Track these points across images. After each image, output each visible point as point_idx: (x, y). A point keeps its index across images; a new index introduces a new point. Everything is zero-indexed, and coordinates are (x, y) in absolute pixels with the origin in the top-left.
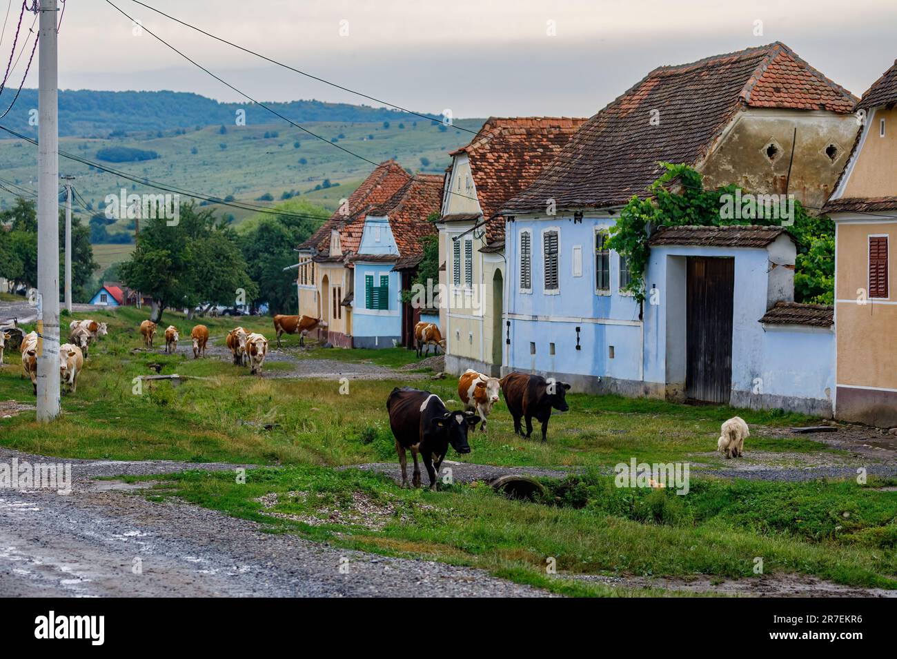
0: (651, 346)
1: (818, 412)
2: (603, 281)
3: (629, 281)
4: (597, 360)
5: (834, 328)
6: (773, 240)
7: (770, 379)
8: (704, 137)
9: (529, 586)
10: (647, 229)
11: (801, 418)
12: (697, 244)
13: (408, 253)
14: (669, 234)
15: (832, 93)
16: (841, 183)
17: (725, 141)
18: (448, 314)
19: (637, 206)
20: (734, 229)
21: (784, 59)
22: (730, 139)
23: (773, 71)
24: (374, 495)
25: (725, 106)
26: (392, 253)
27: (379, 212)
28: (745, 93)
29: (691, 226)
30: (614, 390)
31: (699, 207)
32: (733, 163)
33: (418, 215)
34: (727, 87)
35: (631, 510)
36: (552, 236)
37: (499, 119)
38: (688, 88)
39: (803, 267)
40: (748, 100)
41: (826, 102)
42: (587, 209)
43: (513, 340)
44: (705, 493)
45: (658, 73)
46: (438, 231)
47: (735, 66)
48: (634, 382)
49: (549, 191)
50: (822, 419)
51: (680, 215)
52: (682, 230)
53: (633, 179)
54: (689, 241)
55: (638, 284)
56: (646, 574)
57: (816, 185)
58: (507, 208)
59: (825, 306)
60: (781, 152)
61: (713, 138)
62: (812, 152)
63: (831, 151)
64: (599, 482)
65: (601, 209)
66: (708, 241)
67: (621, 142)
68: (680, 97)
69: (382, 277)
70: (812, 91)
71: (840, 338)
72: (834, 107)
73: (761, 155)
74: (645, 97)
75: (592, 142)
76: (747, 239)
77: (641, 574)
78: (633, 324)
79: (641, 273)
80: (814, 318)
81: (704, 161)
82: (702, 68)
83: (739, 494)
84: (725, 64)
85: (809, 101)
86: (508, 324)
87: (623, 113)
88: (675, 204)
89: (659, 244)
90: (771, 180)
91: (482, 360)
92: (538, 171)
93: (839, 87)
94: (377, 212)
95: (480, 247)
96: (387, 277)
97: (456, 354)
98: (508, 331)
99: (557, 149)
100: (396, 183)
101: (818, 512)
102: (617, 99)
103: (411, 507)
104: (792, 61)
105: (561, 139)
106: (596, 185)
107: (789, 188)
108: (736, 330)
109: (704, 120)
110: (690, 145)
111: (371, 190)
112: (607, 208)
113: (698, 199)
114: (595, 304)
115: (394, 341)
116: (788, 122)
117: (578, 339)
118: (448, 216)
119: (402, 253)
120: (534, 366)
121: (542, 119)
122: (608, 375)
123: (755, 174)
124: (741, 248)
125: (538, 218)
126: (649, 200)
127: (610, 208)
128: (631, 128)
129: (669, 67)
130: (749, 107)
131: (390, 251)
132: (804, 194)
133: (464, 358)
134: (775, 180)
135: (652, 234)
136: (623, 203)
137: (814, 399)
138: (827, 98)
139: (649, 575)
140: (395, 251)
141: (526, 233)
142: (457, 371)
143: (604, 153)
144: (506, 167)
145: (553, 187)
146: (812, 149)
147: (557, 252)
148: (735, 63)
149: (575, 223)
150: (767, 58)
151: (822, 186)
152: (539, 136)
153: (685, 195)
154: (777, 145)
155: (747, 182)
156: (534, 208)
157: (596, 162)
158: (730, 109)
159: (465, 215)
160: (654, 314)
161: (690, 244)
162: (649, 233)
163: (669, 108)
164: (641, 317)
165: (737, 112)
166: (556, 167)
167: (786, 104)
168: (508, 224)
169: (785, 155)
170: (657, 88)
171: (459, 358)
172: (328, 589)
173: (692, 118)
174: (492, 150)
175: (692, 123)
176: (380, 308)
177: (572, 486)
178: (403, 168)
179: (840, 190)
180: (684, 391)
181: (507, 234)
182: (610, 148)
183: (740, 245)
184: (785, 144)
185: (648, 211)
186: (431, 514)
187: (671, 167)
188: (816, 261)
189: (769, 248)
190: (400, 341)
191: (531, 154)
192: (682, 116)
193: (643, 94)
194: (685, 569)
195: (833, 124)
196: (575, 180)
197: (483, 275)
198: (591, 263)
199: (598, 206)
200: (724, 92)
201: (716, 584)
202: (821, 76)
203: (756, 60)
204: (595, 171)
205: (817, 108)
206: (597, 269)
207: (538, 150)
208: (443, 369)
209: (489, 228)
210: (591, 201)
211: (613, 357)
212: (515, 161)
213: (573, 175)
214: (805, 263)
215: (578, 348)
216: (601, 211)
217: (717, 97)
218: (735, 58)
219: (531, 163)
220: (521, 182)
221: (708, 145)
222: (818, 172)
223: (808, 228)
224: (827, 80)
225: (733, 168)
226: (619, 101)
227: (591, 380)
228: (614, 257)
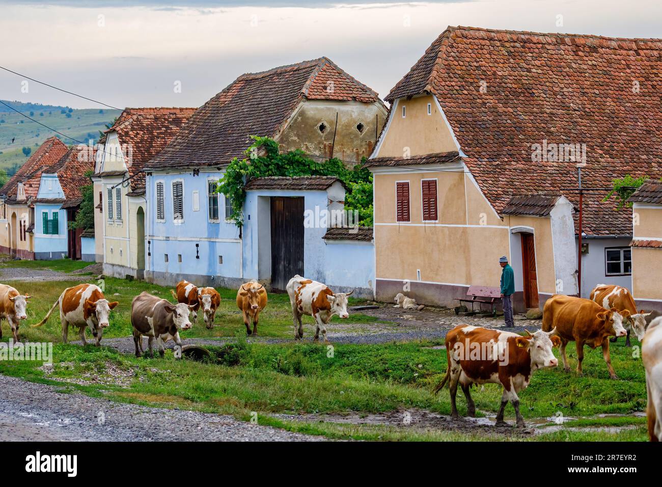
0: (248, 255)
1: (364, 296)
2: (214, 214)
3: (231, 214)
4: (211, 265)
5: (374, 241)
6: (330, 185)
7: (330, 275)
8: (279, 119)
9: (271, 427)
10: (244, 180)
11: (353, 301)
12: (278, 189)
13: (71, 197)
14: (258, 183)
15: (360, 90)
16: (376, 147)
17: (292, 122)
18: (104, 237)
19: (237, 165)
20: (303, 178)
21: (328, 68)
22: (296, 120)
23: (322, 76)
24: (120, 363)
25: (292, 99)
26: (60, 197)
27: (51, 170)
28: (304, 90)
29: (273, 177)
30: (222, 285)
31: (277, 164)
32: (298, 135)
33: (77, 172)
34: (292, 86)
35: (278, 366)
36: (178, 185)
37: (132, 109)
38: (265, 87)
39: (348, 203)
40: (307, 95)
41: (356, 95)
42: (202, 167)
43: (153, 252)
44: (321, 353)
45: (243, 77)
46: (93, 182)
47: (295, 73)
48: (236, 279)
49: (175, 155)
50: (367, 300)
51: (265, 170)
52: (267, 179)
53: (232, 147)
54: (273, 187)
55: (238, 215)
56: (315, 412)
57: (351, 149)
58: (147, 167)
59: (366, 227)
60: (328, 128)
61: (285, 119)
62: (348, 128)
63: (360, 127)
64: (247, 347)
65: (212, 167)
66: (287, 186)
67: (222, 123)
68: (260, 93)
69: (53, 213)
70: (347, 88)
71: (377, 248)
72: (362, 98)
73: (315, 130)
74: (236, 93)
75: (202, 123)
76: (313, 185)
77: (312, 412)
78: (235, 241)
79: (240, 208)
80: (360, 235)
81: (280, 134)
82: (273, 74)
83: (344, 353)
84: (289, 72)
85: (345, 95)
86: (149, 242)
87: (222, 104)
88: (261, 162)
89: (252, 189)
90: (322, 146)
91: (129, 266)
92: (163, 142)
93: (364, 86)
94: (50, 171)
95: (127, 193)
96: (57, 213)
97: (110, 262)
98: (149, 247)
99: (174, 128)
100: (58, 151)
101: (401, 365)
102: (217, 95)
103: (145, 370)
104: (333, 69)
105: (177, 121)
106: (207, 151)
107: (334, 151)
108: (307, 244)
109: (278, 108)
110: (269, 124)
111: (42, 156)
112: (216, 166)
113: (276, 159)
114: (209, 229)
115: (63, 255)
116: (333, 109)
117: (198, 252)
118: (103, 173)
119: (67, 197)
120: (167, 269)
121: (160, 109)
122: (219, 275)
123: (312, 143)
124: (309, 191)
125: (168, 173)
126: (244, 160)
127: (218, 166)
128: (228, 114)
129: (251, 74)
130: (308, 99)
131: (59, 195)
132: (343, 155)
133: (117, 265)
134: (325, 146)
135: (247, 183)
136: (227, 162)
137: (361, 288)
138: (357, 93)
139: (317, 412)
140: (63, 196)
141: (160, 183)
142: (112, 273)
143: (210, 130)
144: (142, 141)
145: (177, 153)
146: (348, 126)
147: (182, 195)
148: (296, 71)
149: (194, 176)
150: (317, 68)
151: (355, 150)
152: (163, 120)
153: (268, 157)
154: (326, 124)
155: (307, 148)
156: (166, 167)
157: (205, 136)
158: (295, 100)
159: (115, 172)
160: (250, 235)
161: (274, 188)
162: (245, 182)
163: (253, 100)
164: (240, 236)
165: (300, 102)
166: (178, 140)
167: (331, 97)
168: (147, 178)
169: (331, 130)
170: (244, 87)
171: (113, 265)
172: (138, 435)
173: (270, 107)
174: (133, 129)
175: (269, 110)
176: (53, 233)
177: (229, 351)
178: (62, 142)
179: (376, 153)
180: (270, 284)
181: (147, 184)
182: (214, 127)
183: (308, 189)
184: (331, 123)
185: (245, 167)
186: (158, 375)
187: (259, 139)
188: (357, 198)
189: (328, 190)
190: (67, 255)
191: (158, 131)
192: (262, 105)
193: (234, 91)
194: (340, 407)
195: (361, 109)
196: (192, 148)
197: (129, 211)
198: (206, 201)
199: (209, 165)
200: (290, 90)
201: (363, 417)
202: (353, 78)
203: (310, 69)
204: (205, 142)
205: (351, 99)
206: (210, 205)
207: (162, 129)
208: (101, 272)
209: (133, 180)
210: (205, 162)
211: (222, 263)
212: (148, 136)
213: (190, 145)
214: (349, 200)
215: (198, 257)
216: (211, 168)
217: (286, 93)
218: (296, 68)
219: (158, 137)
220: (153, 151)
221: (282, 124)
222: (352, 141)
223: (347, 177)
224: (356, 81)
225: (298, 139)
226: (218, 97)
227: (206, 278)
228: (221, 198)
